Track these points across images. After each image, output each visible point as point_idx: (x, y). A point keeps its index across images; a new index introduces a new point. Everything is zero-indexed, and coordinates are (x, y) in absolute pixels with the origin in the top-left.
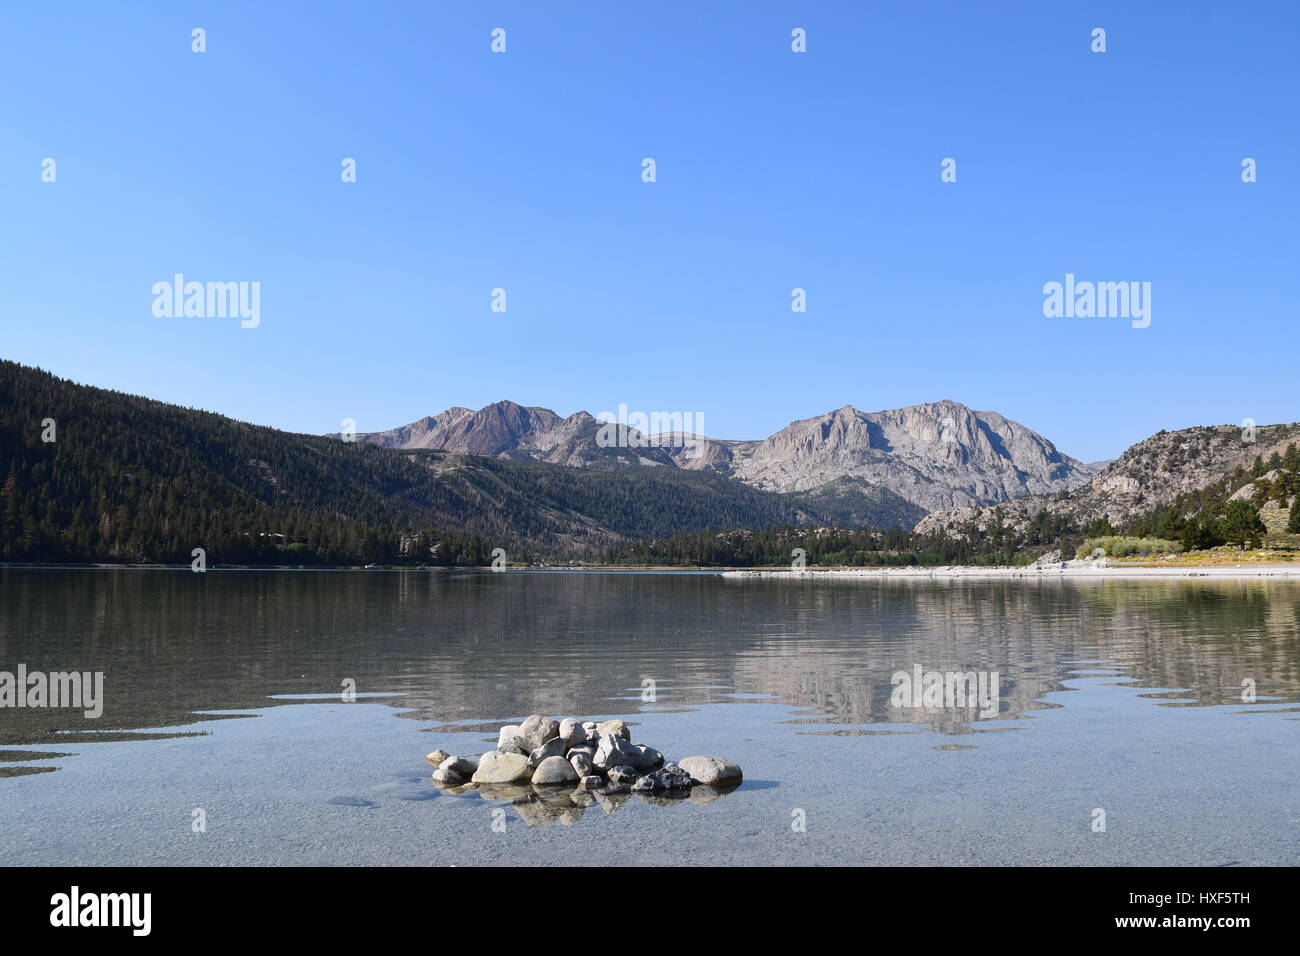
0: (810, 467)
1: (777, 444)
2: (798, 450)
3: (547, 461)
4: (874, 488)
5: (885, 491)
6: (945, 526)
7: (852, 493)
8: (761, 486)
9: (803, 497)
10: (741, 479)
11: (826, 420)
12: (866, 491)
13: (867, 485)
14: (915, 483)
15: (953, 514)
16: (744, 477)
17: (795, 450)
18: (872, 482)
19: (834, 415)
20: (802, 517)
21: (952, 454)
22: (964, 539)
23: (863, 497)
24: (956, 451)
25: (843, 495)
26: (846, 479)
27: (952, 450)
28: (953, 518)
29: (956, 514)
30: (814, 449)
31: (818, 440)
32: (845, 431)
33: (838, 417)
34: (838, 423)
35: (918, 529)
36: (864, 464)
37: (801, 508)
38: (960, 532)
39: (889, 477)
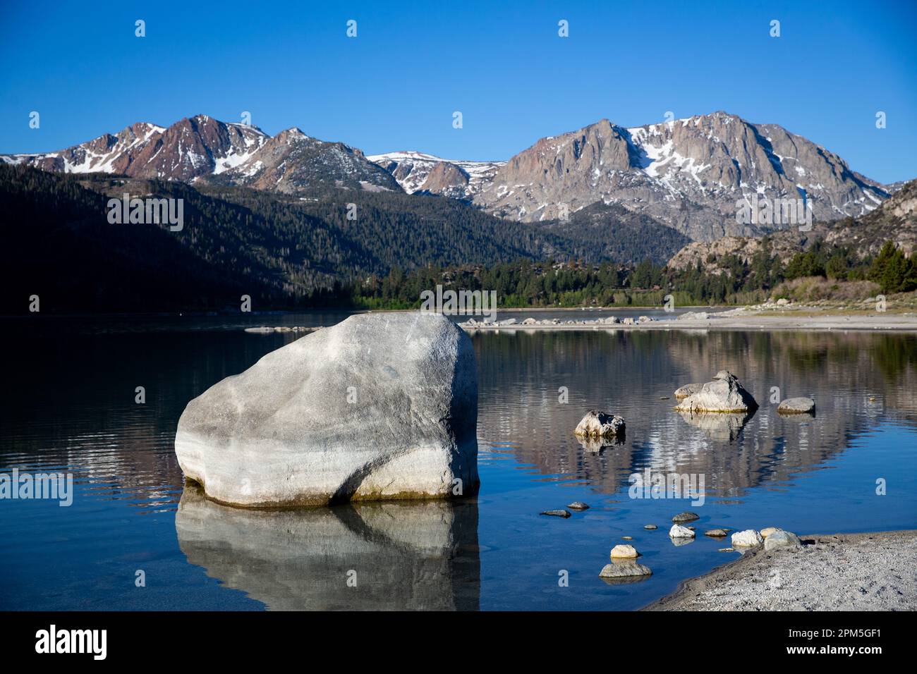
0: (560, 192)
1: (522, 166)
2: (546, 172)
3: (253, 187)
4: (633, 215)
5: (645, 218)
6: (704, 258)
7: (608, 222)
8: (503, 214)
9: (551, 226)
10: (479, 207)
11: (578, 136)
12: (623, 220)
13: (625, 211)
14: (681, 210)
15: (713, 245)
16: (483, 204)
17: (543, 172)
18: (630, 208)
19: (588, 129)
20: (549, 250)
21: (725, 175)
22: (724, 274)
23: (622, 226)
24: (730, 171)
25: (597, 224)
26: (599, 206)
27: (725, 170)
28: (712, 250)
29: (716, 245)
30: (564, 171)
31: (569, 160)
32: (600, 148)
33: (592, 133)
34: (591, 142)
35: (673, 263)
36: (621, 188)
37: (547, 240)
38: (719, 266)
39: (651, 202)
